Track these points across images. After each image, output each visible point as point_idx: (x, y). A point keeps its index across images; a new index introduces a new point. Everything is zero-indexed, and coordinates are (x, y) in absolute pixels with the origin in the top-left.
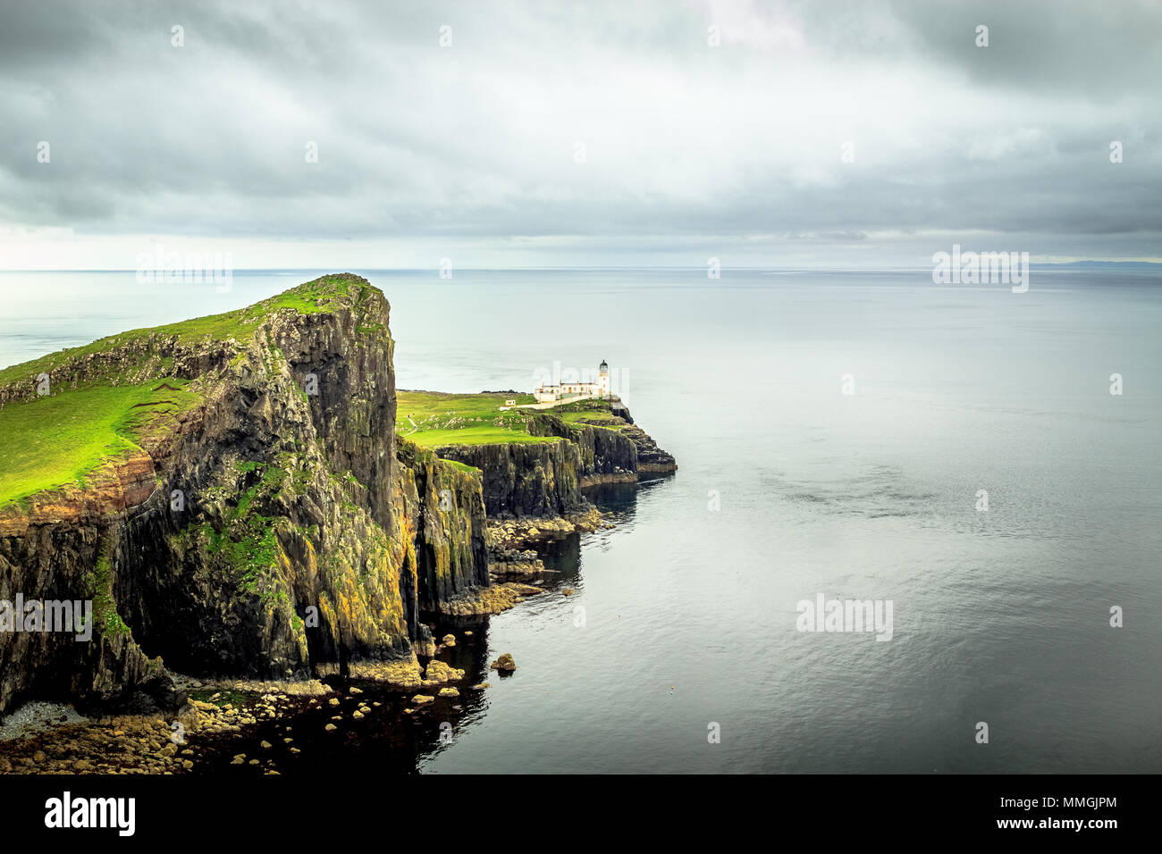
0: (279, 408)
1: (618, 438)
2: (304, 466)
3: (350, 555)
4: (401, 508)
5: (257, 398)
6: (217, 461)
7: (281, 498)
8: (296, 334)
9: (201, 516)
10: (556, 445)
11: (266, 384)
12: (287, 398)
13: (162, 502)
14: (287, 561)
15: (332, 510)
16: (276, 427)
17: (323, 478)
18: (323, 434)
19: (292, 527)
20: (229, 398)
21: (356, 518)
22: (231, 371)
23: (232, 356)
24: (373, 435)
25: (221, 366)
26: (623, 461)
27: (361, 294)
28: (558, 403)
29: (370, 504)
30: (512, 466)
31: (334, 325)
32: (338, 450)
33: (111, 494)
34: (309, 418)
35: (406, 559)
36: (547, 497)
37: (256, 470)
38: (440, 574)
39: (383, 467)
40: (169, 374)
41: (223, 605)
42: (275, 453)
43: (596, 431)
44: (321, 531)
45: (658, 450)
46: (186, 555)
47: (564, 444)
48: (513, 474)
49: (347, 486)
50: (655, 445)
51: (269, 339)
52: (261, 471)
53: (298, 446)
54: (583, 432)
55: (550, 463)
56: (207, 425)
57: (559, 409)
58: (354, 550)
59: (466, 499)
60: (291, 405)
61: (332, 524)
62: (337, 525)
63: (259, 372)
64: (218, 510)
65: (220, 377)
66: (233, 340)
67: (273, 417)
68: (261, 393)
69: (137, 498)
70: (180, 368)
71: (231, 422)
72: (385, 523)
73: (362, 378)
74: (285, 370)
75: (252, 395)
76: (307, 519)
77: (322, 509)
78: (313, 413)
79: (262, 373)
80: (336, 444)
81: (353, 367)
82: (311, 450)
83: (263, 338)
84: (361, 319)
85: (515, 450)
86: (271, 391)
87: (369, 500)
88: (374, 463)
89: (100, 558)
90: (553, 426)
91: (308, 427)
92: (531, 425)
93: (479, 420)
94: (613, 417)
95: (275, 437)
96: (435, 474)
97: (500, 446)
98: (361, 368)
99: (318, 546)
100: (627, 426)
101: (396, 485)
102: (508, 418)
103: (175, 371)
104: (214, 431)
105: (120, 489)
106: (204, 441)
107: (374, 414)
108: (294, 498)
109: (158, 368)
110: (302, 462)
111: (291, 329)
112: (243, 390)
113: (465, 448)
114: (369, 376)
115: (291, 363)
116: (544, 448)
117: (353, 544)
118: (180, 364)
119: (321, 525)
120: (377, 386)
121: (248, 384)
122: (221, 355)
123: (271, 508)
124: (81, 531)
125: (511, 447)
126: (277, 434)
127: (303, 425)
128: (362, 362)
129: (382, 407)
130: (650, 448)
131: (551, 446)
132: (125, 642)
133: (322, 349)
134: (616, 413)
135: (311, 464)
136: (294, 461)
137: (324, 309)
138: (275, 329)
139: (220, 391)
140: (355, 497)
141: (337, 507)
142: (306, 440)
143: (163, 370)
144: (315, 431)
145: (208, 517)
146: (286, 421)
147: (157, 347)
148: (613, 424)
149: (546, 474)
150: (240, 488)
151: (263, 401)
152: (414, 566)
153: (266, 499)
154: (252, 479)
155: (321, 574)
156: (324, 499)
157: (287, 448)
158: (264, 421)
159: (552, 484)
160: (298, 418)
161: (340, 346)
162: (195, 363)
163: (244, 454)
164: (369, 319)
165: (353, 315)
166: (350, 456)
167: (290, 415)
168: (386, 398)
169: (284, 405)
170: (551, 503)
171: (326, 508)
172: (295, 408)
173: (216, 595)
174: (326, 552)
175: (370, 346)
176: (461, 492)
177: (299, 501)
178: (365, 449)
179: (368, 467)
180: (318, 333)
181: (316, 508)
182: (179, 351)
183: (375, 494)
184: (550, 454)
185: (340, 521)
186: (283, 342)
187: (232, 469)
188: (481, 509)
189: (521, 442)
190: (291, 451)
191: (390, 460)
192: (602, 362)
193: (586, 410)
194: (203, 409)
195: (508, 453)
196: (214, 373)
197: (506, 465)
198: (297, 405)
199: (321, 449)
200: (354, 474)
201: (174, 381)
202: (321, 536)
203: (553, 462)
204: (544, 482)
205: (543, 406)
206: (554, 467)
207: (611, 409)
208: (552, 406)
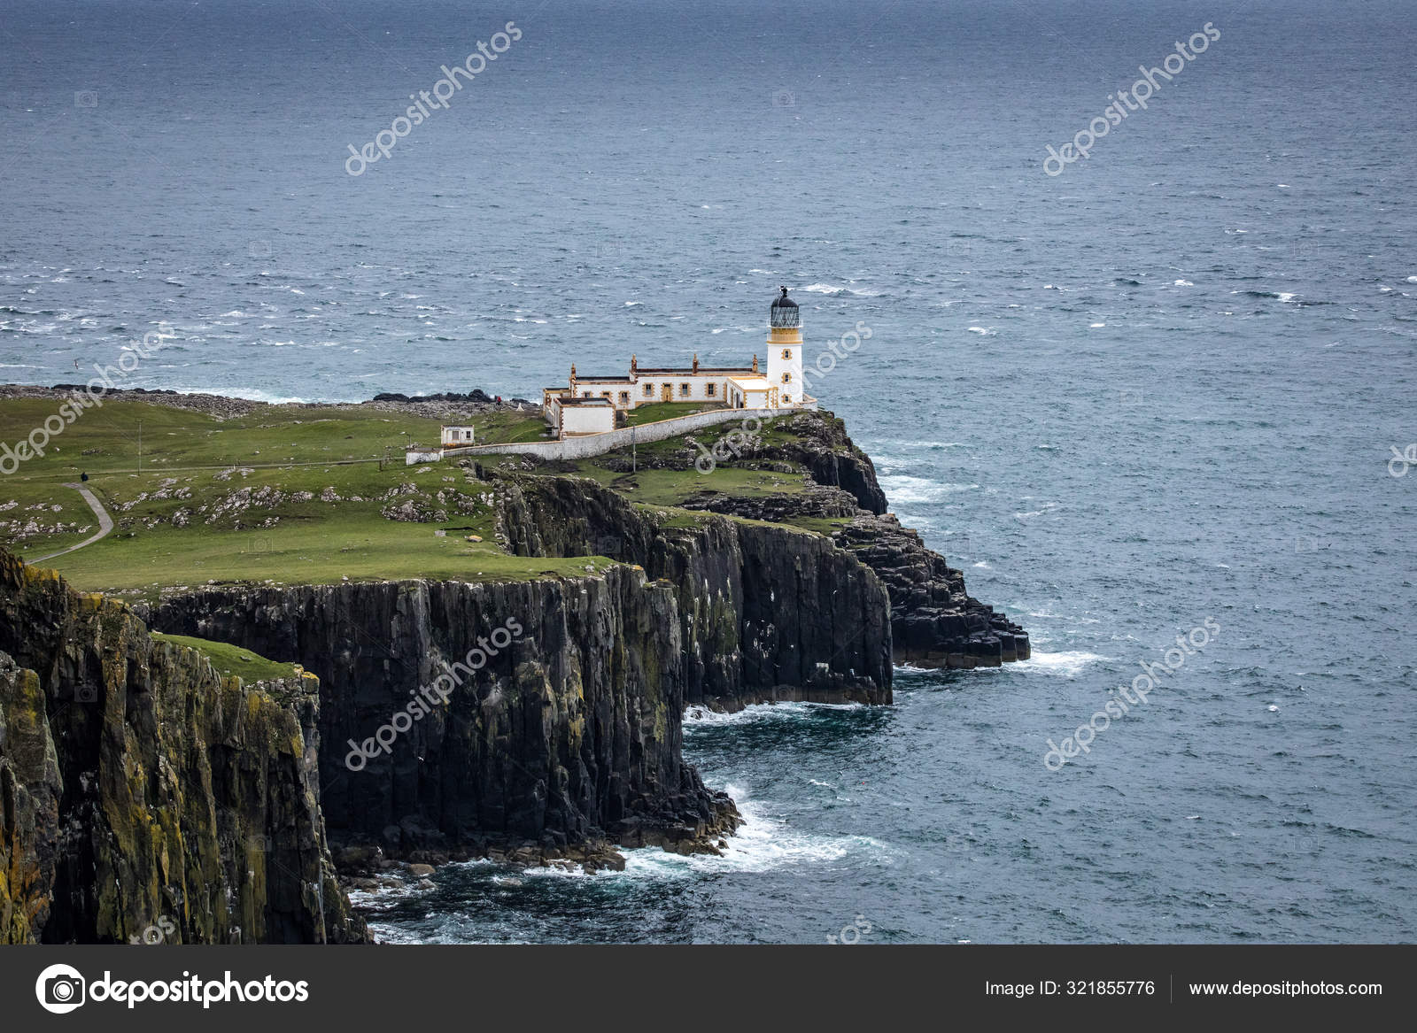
1: (823, 560)
10: (592, 586)
26: (842, 643)
28: (624, 435)
30: (434, 658)
36: (560, 769)
45: (970, 604)
47: (623, 584)
50: (959, 586)
54: (701, 539)
55: (571, 649)
57: (626, 460)
59: (249, 775)
85: (449, 602)
90: (595, 518)
92: (512, 511)
93: (331, 495)
94: (815, 489)
96: (135, 690)
97: (394, 588)
100: (862, 521)
102: (433, 489)
113: (270, 597)
116: (552, 598)
125: (434, 594)
130: (941, 598)
131: (574, 590)
134: (823, 471)
148: (814, 510)
149: (556, 688)
159: (578, 725)
170: (576, 791)
176: (228, 751)
184: (573, 617)
188: (303, 813)
189: (472, 577)
192: (778, 296)
195: (422, 612)
197: (417, 655)
203: (583, 645)
204: (549, 714)
205: (567, 449)
206: (585, 663)
207: (806, 459)
208: (606, 445)
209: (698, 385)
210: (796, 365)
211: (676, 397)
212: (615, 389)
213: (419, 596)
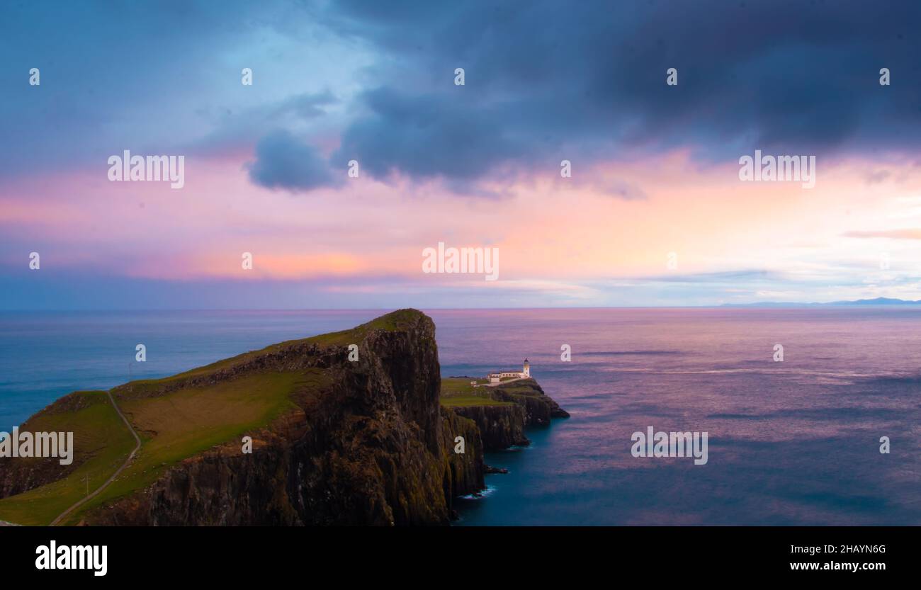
0: (376, 385)
1: (539, 402)
2: (390, 418)
3: (416, 470)
4: (443, 442)
6: (341, 415)
7: (378, 437)
8: (385, 343)
9: (332, 447)
10: (510, 407)
11: (369, 371)
12: (380, 379)
13: (311, 437)
14: (381, 473)
15: (405, 444)
16: (374, 396)
17: (400, 425)
18: (400, 400)
19: (384, 453)
20: (348, 379)
21: (419, 448)
22: (349, 364)
24: (428, 400)
25: (342, 362)
26: (542, 416)
27: (420, 320)
28: (502, 383)
29: (426, 440)
30: (485, 419)
31: (406, 337)
32: (408, 409)
33: (285, 434)
34: (392, 391)
35: (446, 473)
36: (506, 437)
37: (363, 420)
38: (458, 480)
39: (434, 419)
40: (313, 365)
41: (345, 498)
42: (374, 411)
43: (527, 399)
44: (400, 455)
45: (560, 409)
46: (324, 469)
47: (515, 406)
48: (486, 424)
49: (413, 430)
50: (558, 406)
51: (369, 345)
52: (366, 421)
53: (386, 407)
54: (521, 399)
55: (507, 417)
56: (335, 394)
57: (502, 386)
58: (418, 467)
59: (472, 437)
60: (383, 383)
61: (406, 451)
62: (409, 452)
63: (365, 364)
64: (341, 444)
65: (343, 367)
67: (372, 390)
68: (365, 376)
69: (298, 436)
70: (319, 362)
71: (350, 392)
72: (435, 452)
73: (421, 367)
74: (379, 363)
75: (363, 378)
76: (392, 449)
77: (400, 443)
78: (393, 386)
80: (407, 406)
81: (416, 361)
82: (394, 409)
83: (367, 345)
84: (420, 334)
85: (488, 410)
86: (371, 375)
87: (426, 438)
88: (429, 417)
89: (279, 470)
90: (503, 396)
92: (492, 395)
94: (534, 391)
95: (374, 402)
96: (455, 423)
97: (479, 407)
98: (421, 362)
99: (398, 464)
100: (541, 396)
101: (441, 429)
103: (316, 363)
104: (339, 398)
105: (289, 430)
106: (334, 404)
107: (428, 388)
108: (385, 437)
109: (306, 363)
110: (389, 416)
111: (382, 340)
112: (356, 375)
113: (460, 409)
114: (426, 367)
115: (382, 359)
116: (504, 408)
117: (418, 464)
118: (319, 360)
119: (399, 453)
120: (430, 373)
121: (359, 371)
122: (343, 354)
123: (371, 442)
124: (269, 454)
125: (485, 408)
126: (375, 399)
127: (389, 395)
128: (422, 358)
129: (433, 385)
130: (555, 408)
131: (507, 407)
132: (295, 519)
133: (400, 351)
134: (535, 388)
135: (394, 417)
136: (384, 415)
137: (401, 329)
138: (373, 340)
139: (343, 375)
140: (418, 435)
141: (408, 442)
142: (391, 403)
143: (309, 363)
144: (395, 398)
145: (336, 447)
146: (380, 393)
147: (305, 350)
148: (534, 394)
149: (505, 423)
150: (354, 430)
151: (368, 380)
152: (450, 476)
153: (368, 437)
154: (361, 425)
155: (400, 480)
156: (401, 437)
157: (381, 408)
158: (367, 391)
159: (509, 429)
160: (386, 391)
161: (409, 350)
162: (327, 359)
163: (356, 411)
164: (424, 334)
165: (416, 332)
166: (415, 413)
167: (382, 389)
168: (435, 380)
169: (378, 383)
170: (509, 440)
171: (402, 444)
172: (384, 384)
173: (341, 492)
174: (402, 467)
175: (426, 349)
176: (468, 433)
177: (388, 438)
178: (423, 408)
179: (425, 419)
180: (398, 342)
181: (397, 442)
182: (319, 352)
183: (429, 435)
184: (508, 412)
185: (410, 450)
186: (377, 347)
187: (351, 419)
188: (480, 443)
189: (490, 405)
191: (437, 415)
193: (517, 387)
194: (333, 385)
195: (483, 412)
196: (339, 365)
197: (483, 418)
198: (386, 383)
199: (399, 408)
200: (417, 423)
201: (316, 369)
202: (400, 459)
203: (509, 417)
204: (504, 428)
205: (492, 385)
206: (509, 419)
207: (532, 386)
208: (500, 384)
209: (512, 374)
210: (528, 371)
211: (509, 376)
212: (499, 375)
213: (483, 409)
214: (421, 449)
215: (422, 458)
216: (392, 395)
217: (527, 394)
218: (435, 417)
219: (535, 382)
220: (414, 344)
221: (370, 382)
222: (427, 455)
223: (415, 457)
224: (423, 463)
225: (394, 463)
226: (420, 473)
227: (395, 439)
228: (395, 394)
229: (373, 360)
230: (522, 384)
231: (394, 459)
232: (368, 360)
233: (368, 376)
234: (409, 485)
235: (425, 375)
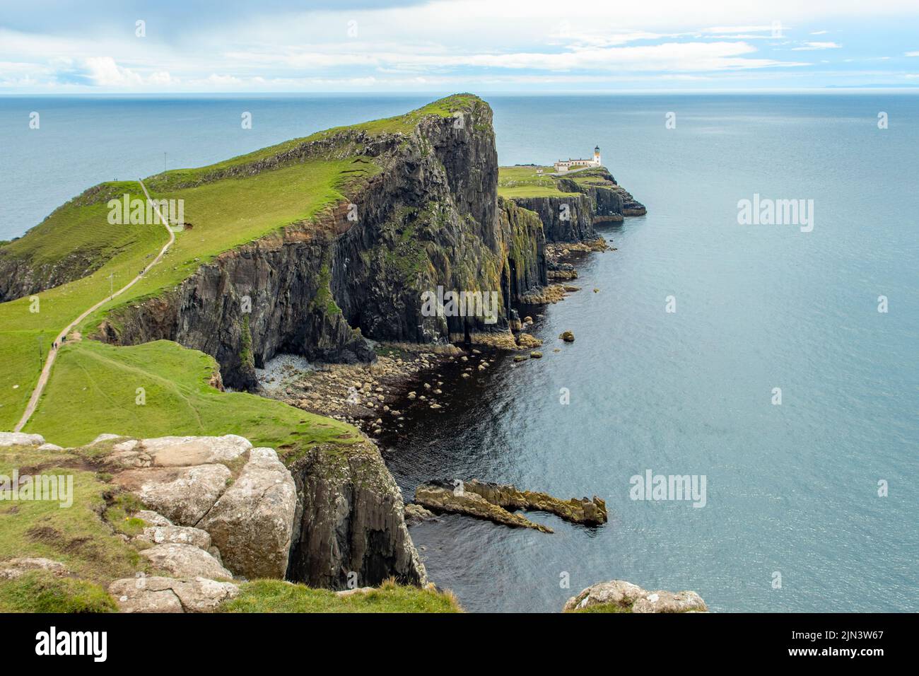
0: (428, 174)
1: (611, 193)
2: (443, 210)
3: (471, 266)
4: (501, 237)
5: (414, 169)
6: (391, 207)
7: (429, 230)
8: (438, 130)
9: (381, 240)
10: (578, 198)
11: (421, 160)
12: (433, 169)
13: (358, 231)
14: (433, 269)
15: (460, 238)
16: (426, 186)
17: (454, 217)
18: (454, 190)
19: (437, 248)
20: (398, 168)
21: (475, 243)
22: (400, 152)
23: (400, 142)
24: (485, 191)
25: (393, 149)
26: (614, 207)
27: (476, 105)
28: (570, 171)
29: (483, 234)
30: (551, 210)
31: (461, 123)
32: (463, 200)
33: (330, 227)
34: (446, 180)
35: (504, 268)
36: (573, 231)
37: (414, 212)
38: (519, 277)
39: (491, 211)
40: (361, 153)
41: (394, 296)
42: (426, 202)
43: (597, 189)
44: (454, 250)
45: (634, 201)
46: (372, 264)
47: (583, 198)
48: (552, 217)
49: (468, 222)
50: (632, 198)
51: (422, 132)
52: (417, 213)
53: (439, 197)
54: (590, 189)
55: (574, 209)
56: (385, 184)
57: (572, 175)
58: (474, 262)
59: (533, 231)
60: (436, 172)
61: (460, 246)
62: (463, 247)
63: (416, 153)
64: (391, 237)
65: (393, 156)
66: (400, 133)
67: (424, 180)
68: (417, 165)
69: (343, 230)
70: (367, 150)
71: (400, 182)
72: (492, 247)
73: (477, 156)
74: (431, 151)
75: (413, 167)
76: (445, 243)
77: (454, 237)
78: (448, 177)
79: (418, 154)
80: (462, 197)
81: (473, 150)
82: (447, 200)
83: (419, 132)
84: (477, 120)
85: (553, 201)
86: (423, 164)
87: (482, 232)
88: (485, 209)
89: (323, 265)
90: (571, 186)
91: (445, 186)
92: (559, 185)
93: (526, 182)
94: (605, 181)
95: (426, 192)
96: (515, 216)
97: (544, 198)
98: (477, 150)
99: (452, 259)
100: (614, 186)
101: (498, 222)
103: (365, 152)
104: (389, 188)
105: (335, 223)
106: (383, 195)
107: (485, 178)
108: (437, 230)
109: (354, 150)
110: (442, 208)
111: (435, 126)
112: (407, 164)
113: (521, 199)
114: (482, 155)
115: (435, 147)
116: (571, 200)
117: (473, 259)
118: (368, 147)
119: (453, 247)
120: (487, 161)
121: (410, 160)
122: (393, 142)
123: (425, 236)
124: (312, 248)
125: (550, 199)
126: (427, 190)
127: (443, 185)
128: (478, 146)
129: (490, 174)
130: (629, 200)
131: (575, 199)
132: (339, 318)
133: (454, 139)
134: (606, 178)
135: (447, 209)
136: (437, 207)
137: (455, 115)
138: (425, 126)
139: (393, 163)
140: (473, 229)
141: (463, 236)
142: (444, 194)
143: (357, 151)
144: (449, 188)
145: (385, 241)
146: (432, 183)
147: (353, 137)
148: (605, 185)
149: (572, 216)
150: (405, 223)
151: (419, 170)
152: (509, 273)
153: (420, 230)
154: (412, 217)
155: (454, 277)
156: (455, 230)
157: (433, 199)
158: (419, 182)
159: (576, 222)
160: (440, 181)
161: (464, 137)
162: (377, 147)
163: (407, 202)
164: (481, 120)
165: (472, 118)
166: (470, 204)
167: (435, 178)
168: (492, 169)
169: (431, 173)
170: (576, 234)
171: (456, 236)
172: (437, 174)
173: (390, 289)
174: (456, 263)
175: (482, 137)
176: (530, 226)
177: (441, 231)
178: (479, 200)
179: (482, 211)
180: (452, 129)
181: (451, 236)
182: (367, 139)
183: (486, 228)
184: (575, 204)
185: (464, 244)
186: (430, 134)
187: (400, 211)
188: (542, 237)
189: (556, 196)
190: (435, 200)
191: (494, 207)
192: (596, 147)
193: (587, 176)
194: (383, 175)
195: (548, 202)
196: (389, 153)
197: (548, 210)
198: (439, 172)
199: (453, 199)
200: (473, 215)
201: (365, 158)
202: (454, 254)
205: (560, 174)
206: (577, 211)
207: (603, 176)
208: (567, 173)
209: (581, 162)
210: (599, 159)
211: (578, 164)
212: (567, 164)
213: (548, 200)
214: (477, 243)
215: (478, 253)
216: (446, 185)
217: (598, 184)
218: (492, 209)
219: (607, 171)
220: (469, 131)
221: (422, 171)
222: (484, 250)
223: (471, 252)
224: (478, 259)
225: (447, 259)
226: (476, 270)
227: (449, 233)
228: (449, 185)
229: (425, 147)
230: (593, 172)
231: (447, 253)
232: (421, 148)
233: (420, 165)
234: (463, 282)
235: (481, 164)
